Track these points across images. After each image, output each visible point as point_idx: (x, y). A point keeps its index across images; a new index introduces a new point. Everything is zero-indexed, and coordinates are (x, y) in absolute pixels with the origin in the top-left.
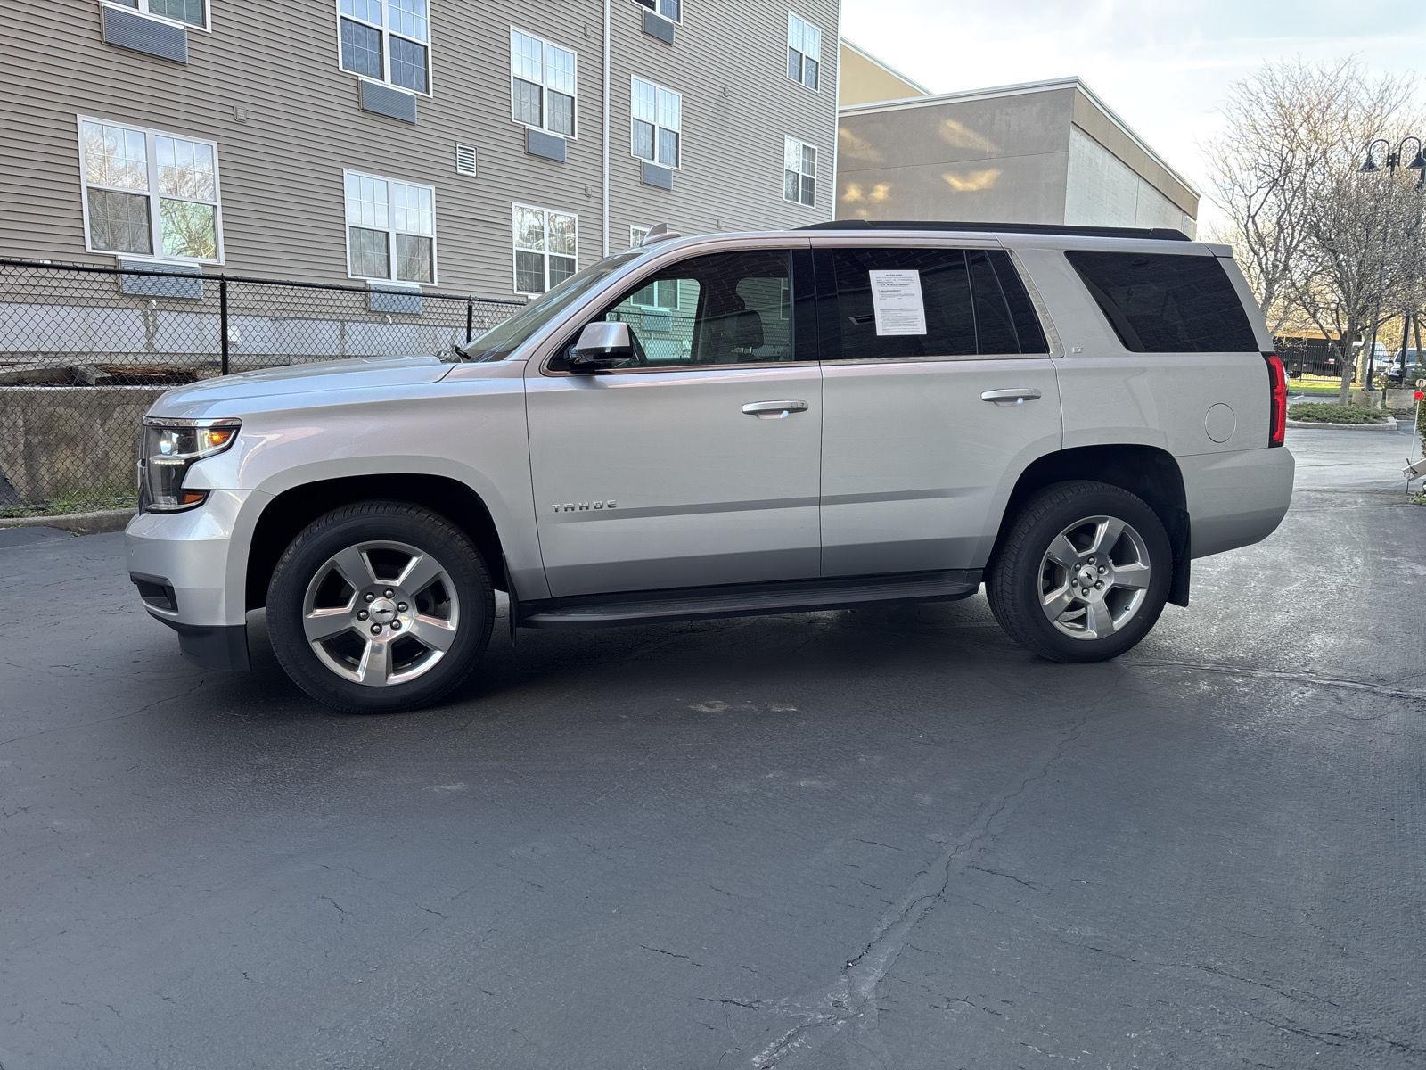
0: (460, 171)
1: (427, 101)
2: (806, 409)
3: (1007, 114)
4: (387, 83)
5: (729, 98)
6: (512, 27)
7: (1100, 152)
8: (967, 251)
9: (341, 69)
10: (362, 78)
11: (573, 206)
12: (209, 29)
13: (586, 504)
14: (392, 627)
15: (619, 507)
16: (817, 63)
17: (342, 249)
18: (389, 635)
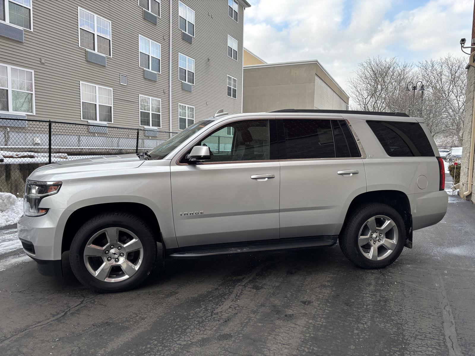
0: (121, 83)
1: (110, 59)
2: (274, 177)
3: (295, 70)
4: (96, 52)
5: (210, 62)
6: (139, 35)
7: (323, 83)
8: (331, 120)
9: (80, 46)
10: (87, 50)
11: (160, 97)
12: (32, 30)
13: (193, 212)
14: (115, 260)
15: (205, 213)
16: (237, 52)
17: (79, 110)
18: (113, 262)
